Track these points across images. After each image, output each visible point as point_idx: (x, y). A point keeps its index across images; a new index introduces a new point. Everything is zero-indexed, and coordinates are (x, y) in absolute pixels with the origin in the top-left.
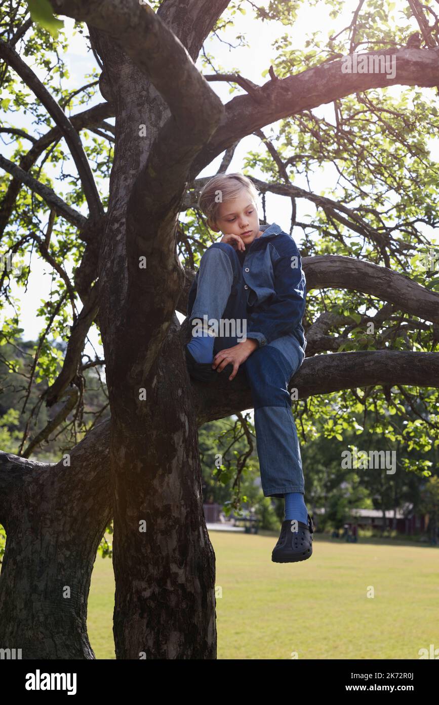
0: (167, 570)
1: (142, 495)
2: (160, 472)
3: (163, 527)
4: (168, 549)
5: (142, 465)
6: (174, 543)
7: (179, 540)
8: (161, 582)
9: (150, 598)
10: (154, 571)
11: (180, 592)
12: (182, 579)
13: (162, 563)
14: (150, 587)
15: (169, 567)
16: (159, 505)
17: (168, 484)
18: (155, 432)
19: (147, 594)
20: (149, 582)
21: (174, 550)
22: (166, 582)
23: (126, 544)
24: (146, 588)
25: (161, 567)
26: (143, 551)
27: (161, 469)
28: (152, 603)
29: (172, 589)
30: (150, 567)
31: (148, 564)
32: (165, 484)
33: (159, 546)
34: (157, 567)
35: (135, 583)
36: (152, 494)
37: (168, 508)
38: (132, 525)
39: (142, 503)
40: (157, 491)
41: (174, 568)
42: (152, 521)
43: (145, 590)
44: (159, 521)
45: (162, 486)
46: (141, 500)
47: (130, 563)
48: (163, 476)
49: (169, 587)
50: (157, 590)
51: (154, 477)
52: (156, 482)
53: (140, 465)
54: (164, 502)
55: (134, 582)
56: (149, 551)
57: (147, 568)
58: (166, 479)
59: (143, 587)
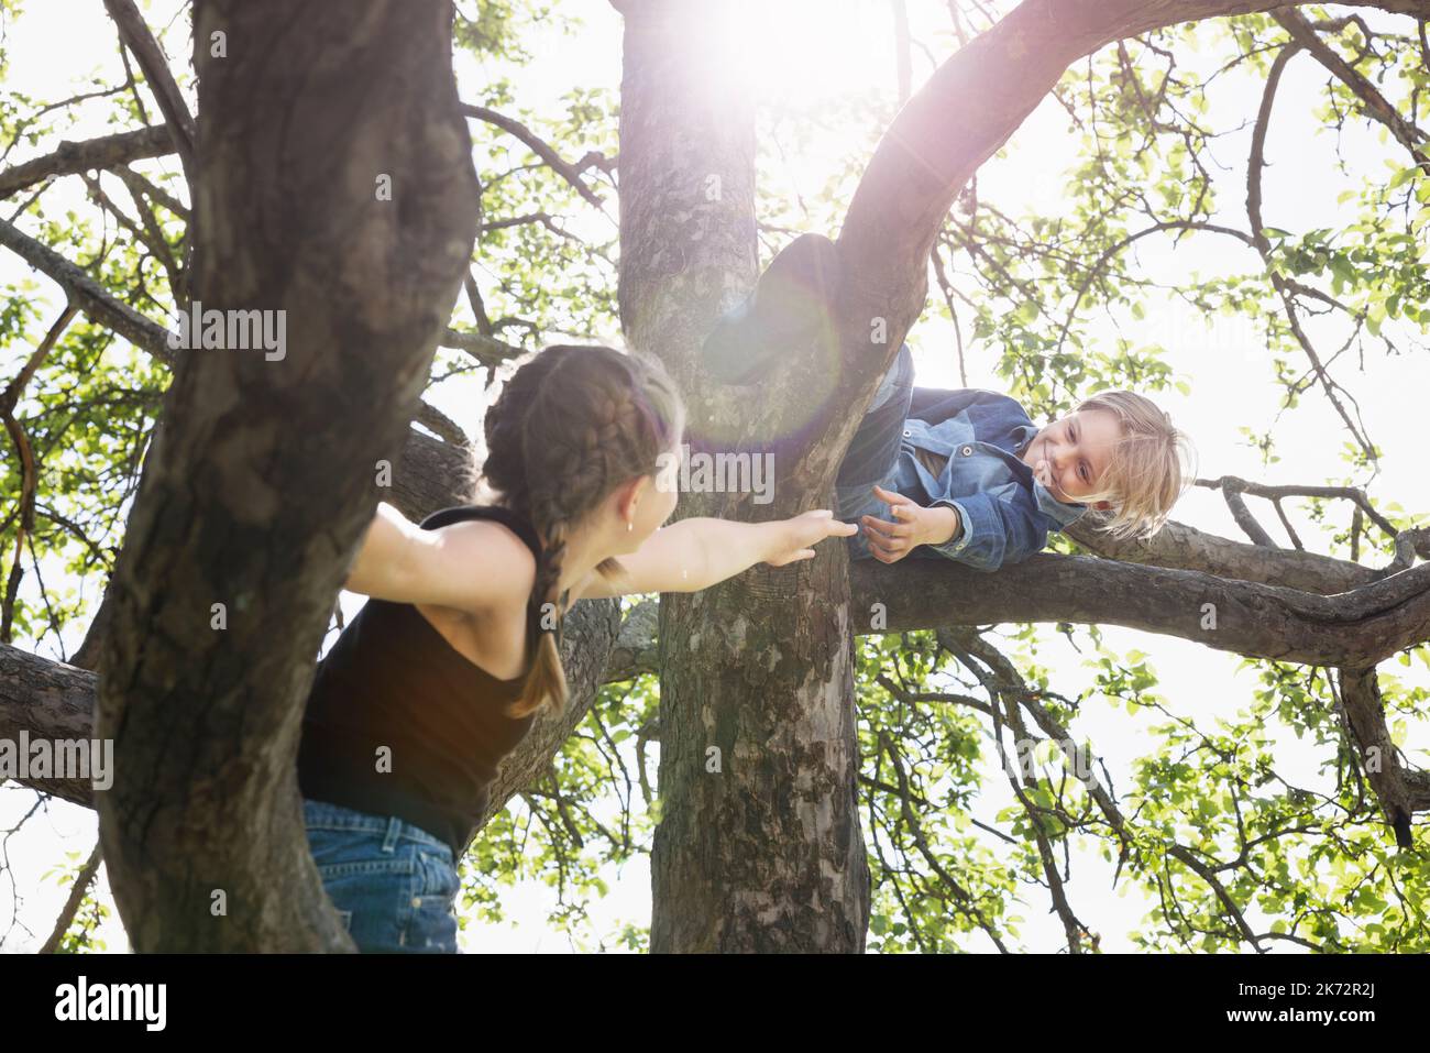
0: (813, 869)
1: (773, 717)
2: (811, 675)
3: (808, 785)
4: (815, 830)
5: (780, 657)
6: (825, 820)
7: (836, 815)
8: (801, 893)
9: (776, 924)
10: (784, 871)
11: (834, 918)
12: (837, 894)
13: (805, 855)
14: (776, 903)
15: (817, 865)
16: (804, 741)
17: (823, 701)
18: (810, 595)
19: (769, 916)
20: (776, 894)
21: (828, 833)
22: (811, 896)
23: (723, 818)
24: (767, 905)
25: (801, 864)
26: (765, 829)
27: (813, 670)
28: (780, 935)
29: (822, 910)
30: (779, 862)
31: (773, 856)
32: (818, 701)
33: (800, 821)
34: (793, 864)
35: (742, 896)
36: (793, 715)
37: (818, 749)
38: (741, 776)
39: (771, 733)
40: (801, 712)
41: (826, 868)
42: (789, 771)
43: (764, 908)
44: (802, 772)
45: (812, 704)
46: (770, 727)
47: (729, 858)
48: (815, 683)
49: (815, 903)
50: (791, 909)
51: (800, 683)
52: (802, 694)
53: (776, 656)
54: (814, 735)
55: (737, 896)
56: (778, 831)
57: (772, 864)
58: (821, 690)
59: (761, 903)
